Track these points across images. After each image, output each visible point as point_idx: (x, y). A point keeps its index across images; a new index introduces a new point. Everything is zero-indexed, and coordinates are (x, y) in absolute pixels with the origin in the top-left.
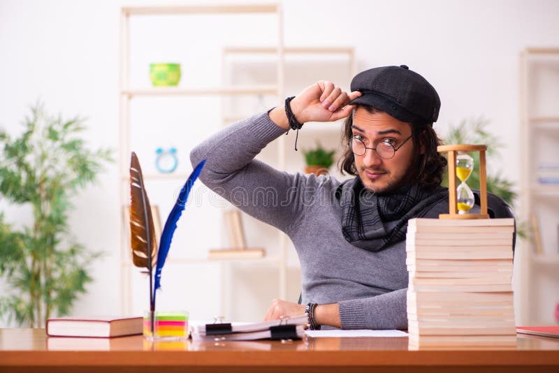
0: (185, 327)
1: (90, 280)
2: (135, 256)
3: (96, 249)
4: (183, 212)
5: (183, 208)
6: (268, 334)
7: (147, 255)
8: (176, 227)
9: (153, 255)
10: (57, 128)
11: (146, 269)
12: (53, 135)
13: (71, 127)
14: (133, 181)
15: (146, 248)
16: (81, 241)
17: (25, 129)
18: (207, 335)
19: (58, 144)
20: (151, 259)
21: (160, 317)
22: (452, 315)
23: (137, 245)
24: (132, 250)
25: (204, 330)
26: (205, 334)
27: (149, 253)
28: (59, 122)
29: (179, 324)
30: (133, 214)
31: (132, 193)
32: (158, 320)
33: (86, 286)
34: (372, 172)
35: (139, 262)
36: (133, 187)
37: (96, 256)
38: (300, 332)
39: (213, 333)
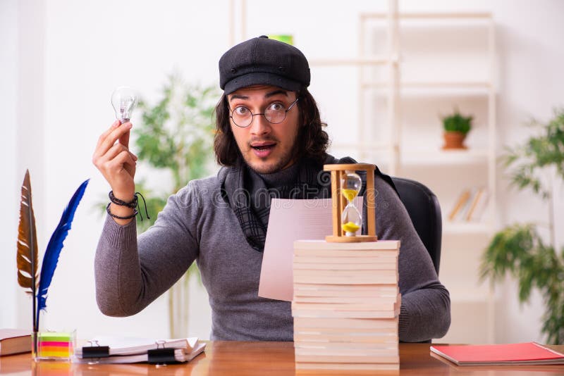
0: (69, 347)
2: (20, 275)
4: (69, 231)
5: (68, 228)
6: (145, 358)
7: (31, 275)
8: (62, 246)
9: (36, 275)
10: (195, 94)
11: (30, 290)
12: (191, 102)
13: (210, 94)
14: (23, 199)
15: (31, 268)
17: (161, 97)
18: (84, 358)
19: (196, 111)
20: (35, 279)
21: (44, 338)
22: (331, 342)
23: (22, 265)
24: (17, 270)
25: (81, 353)
26: (81, 357)
27: (33, 272)
28: (197, 89)
29: (64, 344)
30: (20, 233)
31: (22, 212)
32: (42, 341)
35: (23, 282)
36: (22, 206)
38: (179, 356)
39: (90, 356)
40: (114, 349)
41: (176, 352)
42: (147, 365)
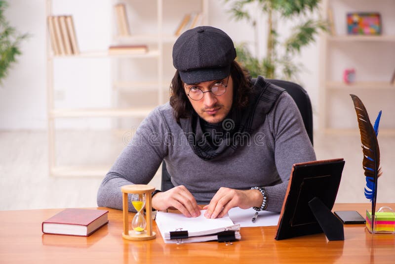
1: (19, 53)
3: (23, 32)
16: (12, 25)
18: (171, 239)
25: (170, 236)
26: (169, 238)
33: (17, 57)
34: (212, 110)
37: (23, 37)
38: (238, 236)
39: (175, 238)
40: (191, 232)
41: (236, 233)
42: (217, 242)
